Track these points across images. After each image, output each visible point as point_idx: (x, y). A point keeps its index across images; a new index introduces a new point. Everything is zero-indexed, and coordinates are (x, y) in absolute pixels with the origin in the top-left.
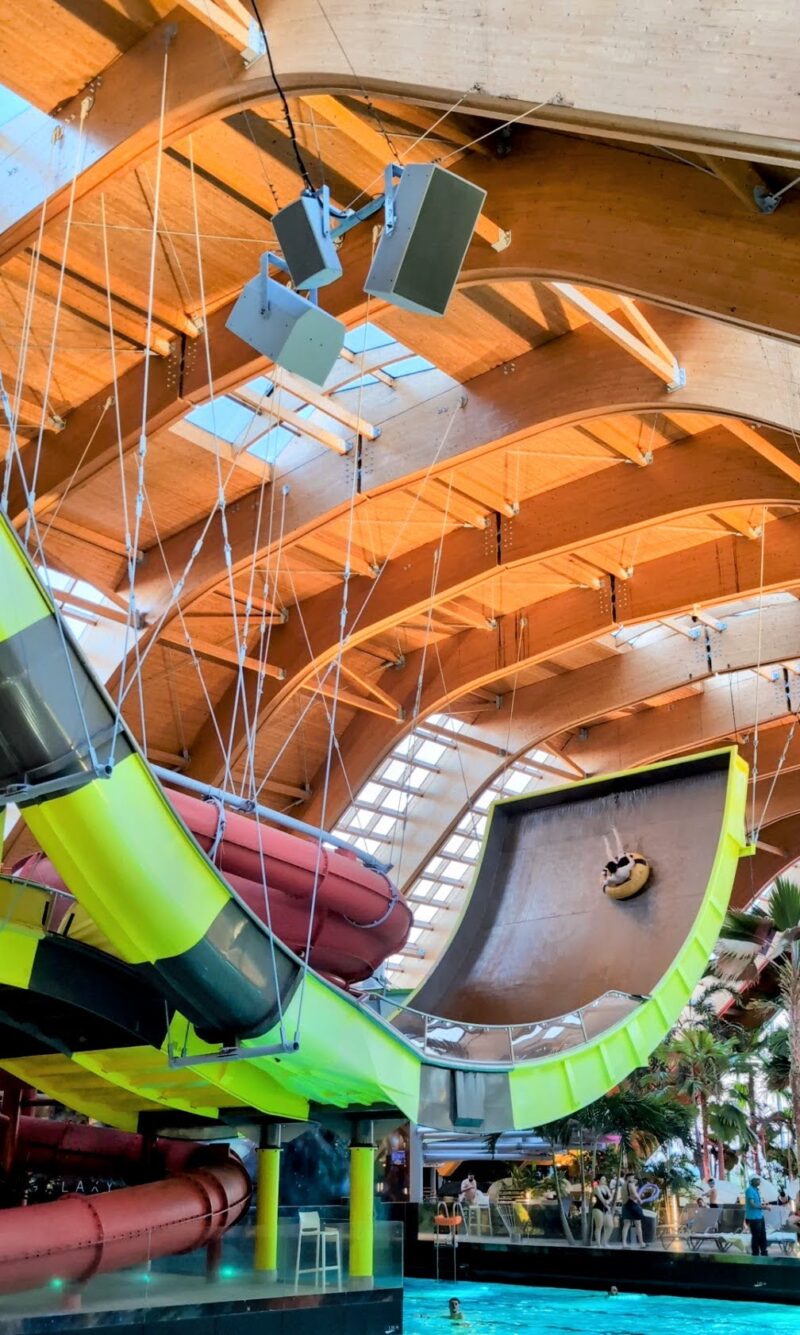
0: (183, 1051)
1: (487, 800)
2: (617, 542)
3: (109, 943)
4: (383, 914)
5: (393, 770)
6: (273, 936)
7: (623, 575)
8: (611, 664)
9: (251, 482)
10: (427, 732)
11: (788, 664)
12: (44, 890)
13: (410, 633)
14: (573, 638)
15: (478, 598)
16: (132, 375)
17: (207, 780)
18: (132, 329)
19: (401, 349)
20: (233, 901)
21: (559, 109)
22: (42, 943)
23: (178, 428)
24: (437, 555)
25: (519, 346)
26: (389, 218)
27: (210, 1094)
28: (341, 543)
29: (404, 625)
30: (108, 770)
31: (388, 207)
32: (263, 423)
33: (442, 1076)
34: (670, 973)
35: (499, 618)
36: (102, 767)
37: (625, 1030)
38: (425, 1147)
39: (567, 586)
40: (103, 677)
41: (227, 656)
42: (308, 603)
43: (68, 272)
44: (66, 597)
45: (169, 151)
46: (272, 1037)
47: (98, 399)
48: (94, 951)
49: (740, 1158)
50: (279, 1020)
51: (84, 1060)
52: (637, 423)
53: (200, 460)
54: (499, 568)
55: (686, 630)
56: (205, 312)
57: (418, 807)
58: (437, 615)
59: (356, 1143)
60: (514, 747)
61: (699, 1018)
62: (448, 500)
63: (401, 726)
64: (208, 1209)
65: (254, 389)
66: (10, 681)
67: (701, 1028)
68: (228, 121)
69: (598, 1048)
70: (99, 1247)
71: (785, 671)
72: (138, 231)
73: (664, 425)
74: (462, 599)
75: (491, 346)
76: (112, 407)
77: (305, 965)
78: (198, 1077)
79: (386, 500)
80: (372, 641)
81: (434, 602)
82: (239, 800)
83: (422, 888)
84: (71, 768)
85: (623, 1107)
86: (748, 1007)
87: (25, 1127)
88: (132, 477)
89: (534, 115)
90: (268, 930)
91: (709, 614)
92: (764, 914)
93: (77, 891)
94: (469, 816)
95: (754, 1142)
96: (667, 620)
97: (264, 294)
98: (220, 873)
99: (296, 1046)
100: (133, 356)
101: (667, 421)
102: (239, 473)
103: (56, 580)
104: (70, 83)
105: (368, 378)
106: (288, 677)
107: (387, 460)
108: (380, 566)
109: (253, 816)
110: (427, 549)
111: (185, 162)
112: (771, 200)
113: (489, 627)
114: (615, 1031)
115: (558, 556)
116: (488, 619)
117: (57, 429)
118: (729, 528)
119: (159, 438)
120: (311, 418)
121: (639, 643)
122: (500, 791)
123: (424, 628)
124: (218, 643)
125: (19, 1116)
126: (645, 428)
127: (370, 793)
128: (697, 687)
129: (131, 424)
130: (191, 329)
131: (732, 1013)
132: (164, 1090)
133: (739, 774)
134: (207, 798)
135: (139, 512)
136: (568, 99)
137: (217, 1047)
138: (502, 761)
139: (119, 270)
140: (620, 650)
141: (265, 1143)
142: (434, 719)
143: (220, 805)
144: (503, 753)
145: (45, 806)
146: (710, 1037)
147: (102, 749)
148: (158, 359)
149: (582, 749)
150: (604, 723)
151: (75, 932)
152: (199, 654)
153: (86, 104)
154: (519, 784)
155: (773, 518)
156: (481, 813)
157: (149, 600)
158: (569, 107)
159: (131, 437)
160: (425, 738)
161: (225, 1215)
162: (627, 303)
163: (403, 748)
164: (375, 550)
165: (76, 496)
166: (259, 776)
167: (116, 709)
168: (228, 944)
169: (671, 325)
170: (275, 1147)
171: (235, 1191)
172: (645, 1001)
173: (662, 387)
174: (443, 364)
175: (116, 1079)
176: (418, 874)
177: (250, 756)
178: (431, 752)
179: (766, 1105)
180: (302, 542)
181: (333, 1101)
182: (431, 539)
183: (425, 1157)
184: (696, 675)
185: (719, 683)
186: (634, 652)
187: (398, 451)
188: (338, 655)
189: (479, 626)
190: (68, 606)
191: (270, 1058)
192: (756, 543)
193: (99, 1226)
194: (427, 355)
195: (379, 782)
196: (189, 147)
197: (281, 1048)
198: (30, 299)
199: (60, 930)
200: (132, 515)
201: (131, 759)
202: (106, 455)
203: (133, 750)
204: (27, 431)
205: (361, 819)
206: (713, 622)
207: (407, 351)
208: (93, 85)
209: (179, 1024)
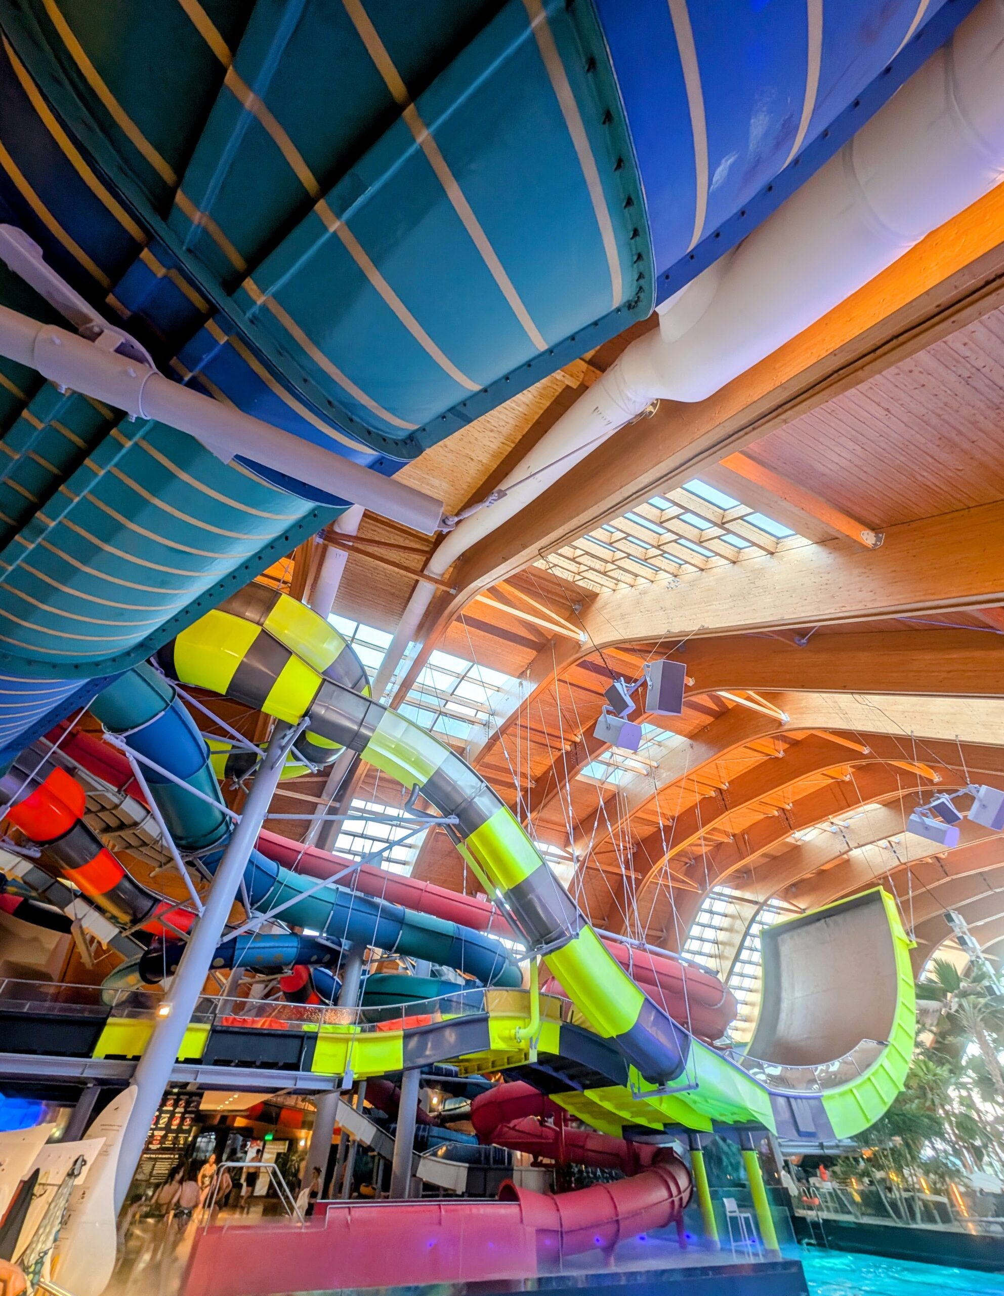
0: (639, 1089)
1: (755, 929)
2: (780, 793)
3: (592, 1026)
4: (721, 1000)
5: (704, 918)
6: (670, 1018)
7: (788, 807)
8: (796, 851)
9: (610, 794)
10: (715, 896)
11: (890, 839)
12: (559, 999)
13: (694, 848)
14: (772, 841)
15: (721, 828)
16: (559, 760)
17: (618, 933)
18: (557, 745)
19: (660, 730)
20: (646, 1000)
21: (703, 630)
22: (561, 1028)
23: (578, 778)
24: (698, 811)
25: (709, 719)
26: (649, 683)
27: (657, 1115)
28: (655, 813)
29: (690, 845)
30: (578, 934)
31: (648, 679)
32: (611, 769)
33: (781, 1101)
34: (895, 1027)
35: (734, 836)
36: (574, 933)
37: (881, 1065)
38: (780, 1145)
39: (762, 816)
40: (566, 886)
41: (616, 870)
42: (644, 840)
43: (531, 729)
44: (546, 853)
45: (559, 680)
46: (682, 1080)
47: (546, 773)
48: (585, 1030)
49: (984, 1152)
50: (684, 1068)
51: (590, 1094)
52: (772, 740)
53: (589, 788)
54: (727, 813)
55: (828, 829)
56: (582, 732)
57: (722, 936)
58: (705, 839)
59: (744, 1148)
60: (761, 899)
61: (918, 1051)
62: (696, 787)
63: (702, 894)
64: (671, 1195)
65: (606, 756)
66: (530, 896)
67: (921, 1057)
68: (577, 665)
69: (869, 1079)
70: (617, 1221)
71: (889, 842)
72: (553, 709)
73: (784, 739)
74: (714, 829)
75: (697, 722)
76: (553, 774)
77: (690, 1034)
78: (648, 1105)
79: (668, 791)
80: (677, 854)
81: (702, 832)
82: (636, 942)
83: (735, 981)
84: (561, 935)
85: (896, 1117)
86: (946, 1042)
87: (567, 1133)
88: (565, 800)
89: (694, 635)
90: (667, 1015)
91: (840, 820)
92: (936, 983)
93: (573, 999)
94: (748, 938)
95: (991, 1141)
96: (818, 826)
97: (606, 721)
98: (636, 982)
99: (697, 1085)
100: (558, 754)
101: (785, 736)
102: (606, 790)
103: (542, 847)
104: (522, 666)
105: (649, 744)
106: (644, 877)
107: (665, 775)
108: (673, 820)
109: (645, 950)
110: (691, 810)
111: (566, 682)
112: (804, 641)
113: (730, 840)
114: (875, 1067)
115: (753, 803)
116: (728, 836)
117: (533, 786)
118: (833, 778)
119: (573, 782)
120: (630, 763)
121: (807, 838)
122: (761, 923)
123: (700, 845)
124: (610, 865)
125: (563, 1128)
126: (776, 742)
127: (695, 931)
128: (845, 856)
129: (562, 778)
130: (578, 740)
131: (937, 1046)
132: (632, 1113)
133: (889, 902)
134: (621, 942)
135: (571, 815)
136: (706, 626)
137: (655, 1087)
138: (756, 907)
139: (549, 725)
140: (798, 843)
141: (693, 1148)
142: (717, 889)
143: (629, 946)
144: (756, 903)
145: (553, 955)
146: (931, 1064)
147: (573, 923)
148: (567, 753)
149: (796, 896)
150: (802, 881)
151: (577, 1021)
152: (604, 871)
153: (528, 672)
154: (771, 919)
155: (854, 770)
156: (754, 936)
157: (578, 850)
158: (708, 628)
159: (562, 783)
160: (714, 899)
161: (681, 1199)
162: (751, 693)
163: (706, 905)
164: (669, 813)
165: (545, 811)
166: (644, 928)
167: (576, 903)
168: (650, 1024)
169: (773, 698)
170: (698, 1149)
171: (683, 1182)
172: (887, 1045)
173: (780, 723)
174: (679, 732)
175: (608, 1105)
176: (731, 973)
177: (636, 914)
178: (719, 906)
179: (987, 1112)
180: (637, 815)
181: (724, 1119)
182: (692, 804)
183: (782, 1153)
184: (842, 851)
185: (855, 853)
186: (806, 843)
187: (669, 770)
188: (666, 861)
189: (726, 841)
190: (547, 857)
191: (684, 1093)
192: (850, 782)
193: (615, 1207)
194: (671, 731)
195: (699, 924)
196: (566, 677)
197: (690, 1087)
198: (518, 740)
199: (568, 1021)
200: (568, 817)
201: (586, 927)
202: (555, 791)
203: (586, 923)
204: (524, 790)
205: (694, 945)
206: (841, 823)
207: (662, 730)
208: (530, 665)
209: (633, 1073)
